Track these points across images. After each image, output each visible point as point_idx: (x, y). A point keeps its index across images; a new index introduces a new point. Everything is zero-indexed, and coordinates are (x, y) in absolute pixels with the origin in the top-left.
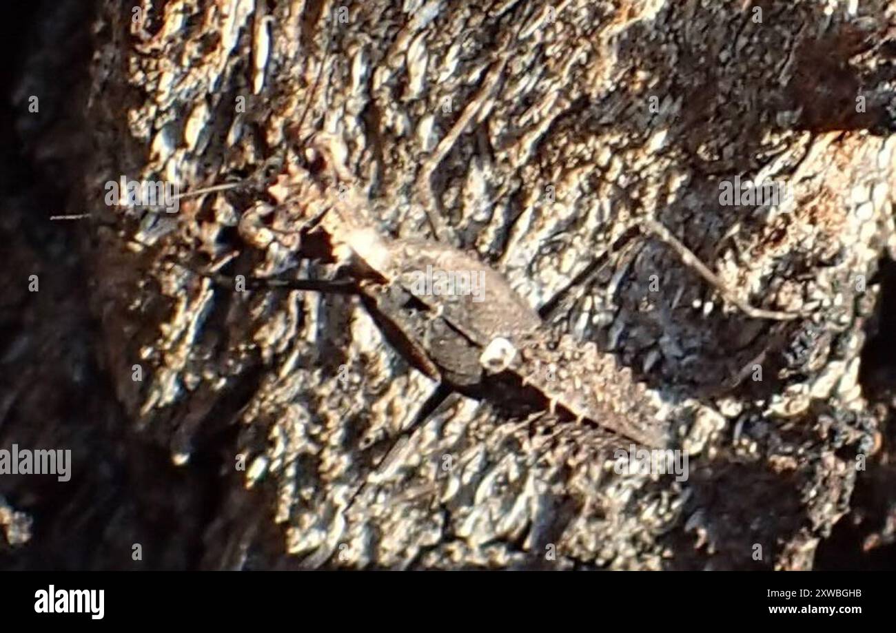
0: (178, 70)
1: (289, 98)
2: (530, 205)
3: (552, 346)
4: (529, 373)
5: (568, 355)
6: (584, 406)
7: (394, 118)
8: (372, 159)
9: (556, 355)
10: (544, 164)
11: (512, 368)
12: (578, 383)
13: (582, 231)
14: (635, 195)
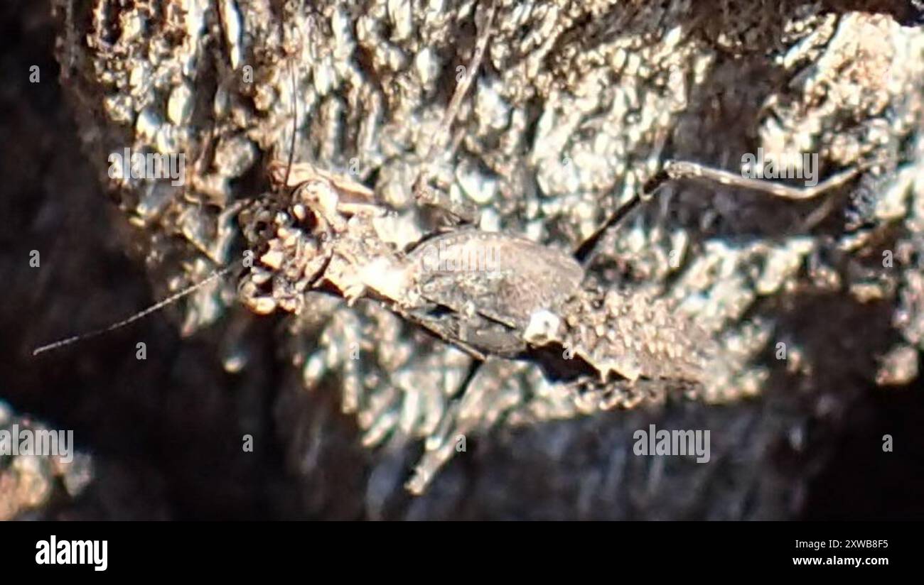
0: (146, 64)
1: (270, 68)
2: (549, 108)
3: (597, 304)
4: (575, 343)
5: (615, 312)
6: (637, 365)
7: (388, 56)
8: (372, 91)
9: (601, 316)
10: (556, 72)
11: (558, 339)
12: (628, 340)
13: (610, 117)
14: (659, 82)
